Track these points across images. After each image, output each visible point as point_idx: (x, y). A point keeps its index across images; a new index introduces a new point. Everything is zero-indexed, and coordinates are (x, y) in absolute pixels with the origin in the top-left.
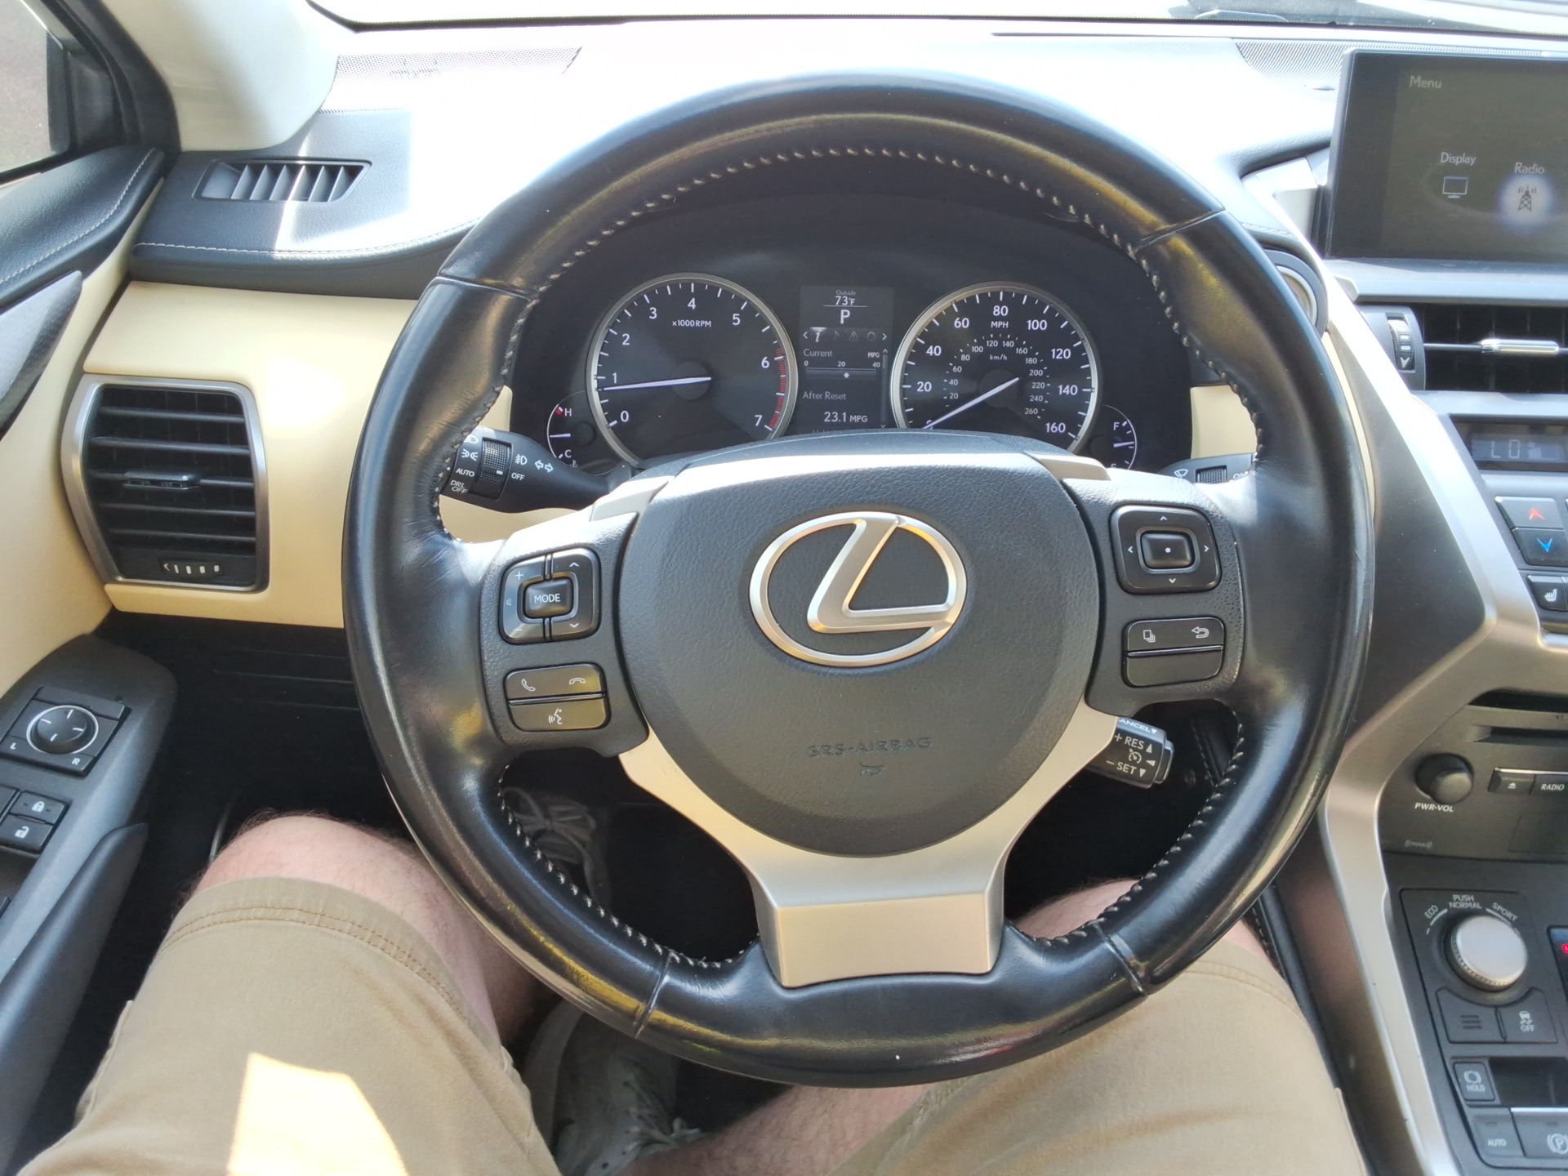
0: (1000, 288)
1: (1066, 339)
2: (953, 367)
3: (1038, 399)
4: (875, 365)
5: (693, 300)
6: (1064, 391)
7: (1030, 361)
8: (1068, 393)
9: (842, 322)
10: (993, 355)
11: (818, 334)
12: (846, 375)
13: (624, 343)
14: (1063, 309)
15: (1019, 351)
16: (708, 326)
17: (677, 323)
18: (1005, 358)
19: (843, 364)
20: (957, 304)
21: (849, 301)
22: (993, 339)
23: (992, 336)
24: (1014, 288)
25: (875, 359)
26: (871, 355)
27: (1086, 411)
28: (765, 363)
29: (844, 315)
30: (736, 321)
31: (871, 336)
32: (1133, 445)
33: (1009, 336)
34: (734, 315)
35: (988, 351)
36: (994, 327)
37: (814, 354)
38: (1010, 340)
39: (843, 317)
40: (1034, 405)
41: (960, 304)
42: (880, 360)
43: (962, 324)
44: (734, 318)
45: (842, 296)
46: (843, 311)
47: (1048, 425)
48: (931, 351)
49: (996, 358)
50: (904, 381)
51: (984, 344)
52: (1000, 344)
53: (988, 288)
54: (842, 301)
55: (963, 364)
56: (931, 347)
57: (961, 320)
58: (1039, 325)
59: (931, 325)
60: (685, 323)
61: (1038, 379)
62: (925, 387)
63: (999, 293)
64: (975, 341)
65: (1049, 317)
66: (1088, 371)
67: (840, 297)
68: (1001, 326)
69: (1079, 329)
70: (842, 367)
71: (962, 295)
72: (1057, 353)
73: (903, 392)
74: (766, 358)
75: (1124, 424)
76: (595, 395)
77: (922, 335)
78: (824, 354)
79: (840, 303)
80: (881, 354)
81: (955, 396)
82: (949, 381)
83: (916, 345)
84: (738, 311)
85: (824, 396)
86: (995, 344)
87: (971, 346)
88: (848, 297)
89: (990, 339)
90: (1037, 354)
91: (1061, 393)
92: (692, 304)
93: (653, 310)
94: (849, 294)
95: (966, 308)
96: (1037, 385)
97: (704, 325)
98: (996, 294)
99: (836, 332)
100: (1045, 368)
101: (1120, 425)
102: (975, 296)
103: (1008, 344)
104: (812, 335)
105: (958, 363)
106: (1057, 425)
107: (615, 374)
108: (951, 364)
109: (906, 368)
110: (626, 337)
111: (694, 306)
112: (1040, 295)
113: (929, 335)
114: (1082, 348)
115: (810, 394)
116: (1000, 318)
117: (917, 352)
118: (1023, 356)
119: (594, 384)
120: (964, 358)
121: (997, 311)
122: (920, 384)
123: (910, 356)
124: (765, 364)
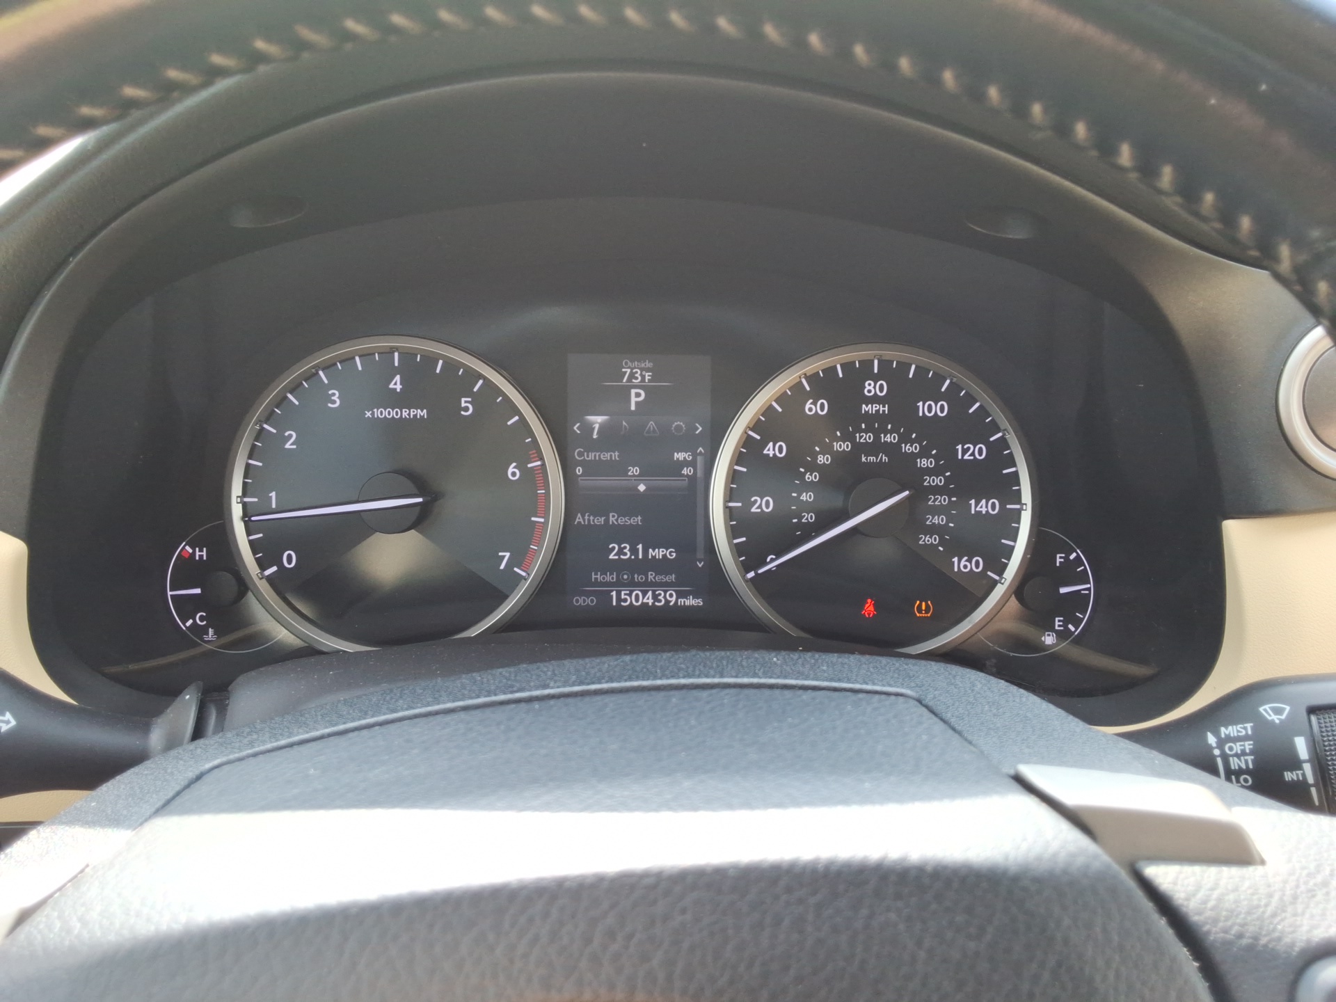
0: (873, 354)
1: (979, 429)
2: (805, 474)
3: (938, 520)
4: (685, 471)
5: (398, 378)
6: (978, 509)
7: (924, 463)
8: (984, 510)
9: (633, 408)
10: (867, 456)
11: (597, 426)
12: (642, 488)
13: (288, 446)
14: (970, 384)
15: (907, 448)
16: (422, 417)
17: (373, 414)
18: (885, 459)
19: (634, 471)
20: (807, 378)
21: (643, 377)
22: (866, 431)
23: (863, 426)
24: (895, 354)
25: (685, 463)
26: (680, 456)
27: (1015, 540)
28: (513, 472)
29: (636, 398)
30: (466, 409)
31: (678, 428)
32: (1089, 589)
33: (889, 427)
34: (463, 400)
35: (859, 448)
36: (867, 412)
37: (591, 456)
38: (891, 432)
39: (634, 400)
40: (932, 530)
41: (812, 378)
42: (693, 464)
43: (815, 408)
44: (463, 405)
45: (632, 369)
46: (633, 392)
47: (956, 559)
48: (770, 450)
49: (872, 459)
50: (730, 495)
51: (853, 441)
52: (877, 438)
53: (855, 355)
54: (632, 376)
55: (821, 469)
56: (771, 444)
57: (815, 403)
58: (936, 409)
59: (769, 411)
60: (385, 413)
61: (937, 490)
62: (763, 504)
63: (873, 361)
64: (838, 434)
65: (951, 396)
66: (1015, 478)
67: (629, 370)
68: (878, 411)
69: (998, 415)
70: (634, 476)
71: (815, 365)
72: (965, 451)
73: (730, 513)
74: (514, 464)
75: (1073, 556)
76: (239, 528)
77: (756, 426)
78: (606, 456)
79: (629, 380)
80: (695, 455)
81: (809, 517)
82: (800, 495)
83: (747, 442)
84: (469, 393)
85: (607, 521)
86: (868, 438)
87: (831, 442)
88: (642, 370)
89: (861, 431)
90: (934, 452)
91: (973, 512)
92: (396, 384)
93: (334, 394)
94: (643, 365)
95: (823, 384)
96: (935, 500)
97: (415, 416)
98: (867, 364)
99: (624, 423)
100: (948, 474)
101: (1067, 558)
102: (835, 367)
103: (889, 438)
104: (588, 428)
105: (812, 467)
106: (970, 561)
107: (273, 494)
108: (802, 470)
109: (733, 476)
110: (290, 436)
111: (399, 387)
112: (936, 364)
113: (767, 426)
114: (1003, 442)
115: (586, 517)
116: (875, 399)
117: (749, 452)
118: (914, 456)
119: (237, 511)
120: (821, 459)
121: (870, 388)
122: (756, 501)
123: (739, 458)
124: (514, 474)
